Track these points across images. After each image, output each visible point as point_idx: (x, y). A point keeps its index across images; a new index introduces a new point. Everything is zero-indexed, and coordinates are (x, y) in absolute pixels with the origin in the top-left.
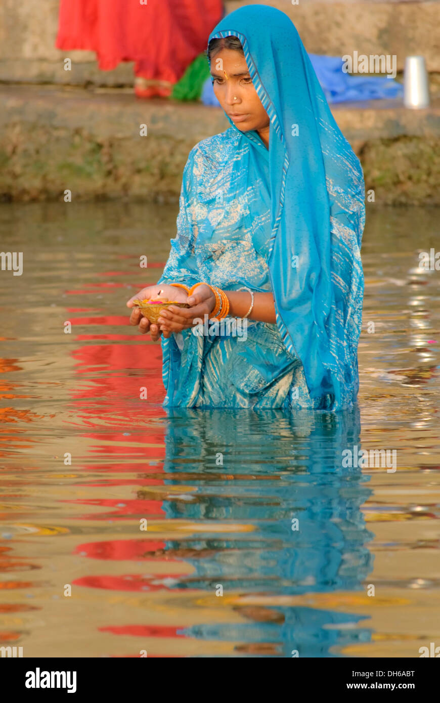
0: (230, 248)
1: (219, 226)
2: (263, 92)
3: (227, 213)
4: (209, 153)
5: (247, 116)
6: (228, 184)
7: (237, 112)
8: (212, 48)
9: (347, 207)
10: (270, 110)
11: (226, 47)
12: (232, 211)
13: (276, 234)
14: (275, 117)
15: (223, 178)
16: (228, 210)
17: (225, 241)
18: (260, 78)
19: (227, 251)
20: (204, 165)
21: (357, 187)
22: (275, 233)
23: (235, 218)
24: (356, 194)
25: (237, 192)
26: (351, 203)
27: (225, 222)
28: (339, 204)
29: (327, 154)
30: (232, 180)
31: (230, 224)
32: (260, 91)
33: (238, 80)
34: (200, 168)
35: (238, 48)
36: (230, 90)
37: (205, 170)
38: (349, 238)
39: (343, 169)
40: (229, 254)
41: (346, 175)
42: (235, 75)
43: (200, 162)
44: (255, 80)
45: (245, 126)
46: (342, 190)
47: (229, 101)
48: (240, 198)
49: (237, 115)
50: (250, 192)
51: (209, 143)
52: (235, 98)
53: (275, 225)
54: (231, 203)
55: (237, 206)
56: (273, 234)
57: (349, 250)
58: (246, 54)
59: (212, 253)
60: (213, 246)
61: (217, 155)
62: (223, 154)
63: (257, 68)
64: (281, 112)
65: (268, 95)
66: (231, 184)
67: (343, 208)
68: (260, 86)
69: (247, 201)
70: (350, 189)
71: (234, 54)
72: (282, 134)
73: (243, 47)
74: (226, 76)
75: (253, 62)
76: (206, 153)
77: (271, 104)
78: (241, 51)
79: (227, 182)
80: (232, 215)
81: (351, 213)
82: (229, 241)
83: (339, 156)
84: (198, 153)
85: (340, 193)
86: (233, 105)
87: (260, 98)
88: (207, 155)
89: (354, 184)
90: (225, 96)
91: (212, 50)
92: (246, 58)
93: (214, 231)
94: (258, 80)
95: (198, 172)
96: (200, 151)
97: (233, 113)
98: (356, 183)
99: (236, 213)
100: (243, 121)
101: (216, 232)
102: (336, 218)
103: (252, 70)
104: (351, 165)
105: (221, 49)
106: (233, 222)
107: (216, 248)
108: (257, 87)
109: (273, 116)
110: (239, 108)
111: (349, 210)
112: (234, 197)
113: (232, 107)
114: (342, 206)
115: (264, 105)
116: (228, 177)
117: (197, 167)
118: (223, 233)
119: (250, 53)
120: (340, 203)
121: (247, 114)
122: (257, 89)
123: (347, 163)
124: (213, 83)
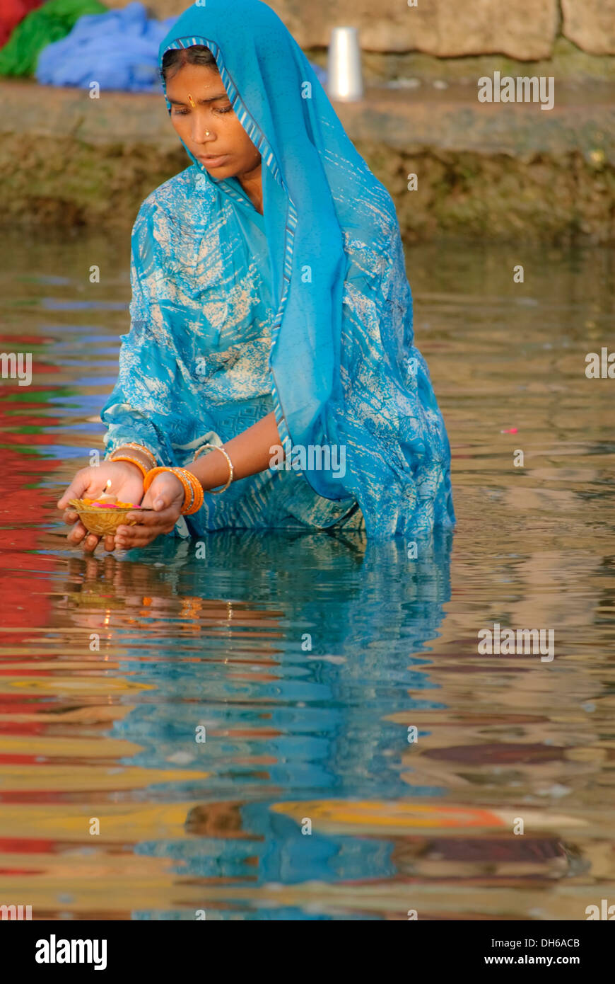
0: (247, 354)
1: (225, 327)
2: (250, 122)
3: (231, 307)
4: (174, 212)
5: (227, 157)
6: (220, 263)
7: (210, 153)
8: (168, 63)
9: (369, 268)
10: (263, 147)
11: (190, 62)
12: (237, 302)
13: (281, 321)
14: (271, 156)
15: (210, 255)
16: (231, 303)
17: (238, 346)
18: (243, 102)
19: (242, 356)
20: (169, 228)
21: (386, 238)
22: (280, 319)
23: (244, 311)
24: (384, 249)
25: (236, 273)
26: (374, 262)
27: (231, 321)
28: (357, 264)
29: (341, 201)
30: (224, 256)
31: (238, 321)
32: (246, 121)
33: (209, 107)
34: (162, 231)
35: (207, 62)
36: (198, 122)
37: (172, 235)
38: (365, 311)
39: (366, 216)
40: (247, 360)
41: (370, 224)
42: (206, 101)
43: (162, 224)
44: (237, 107)
45: (224, 171)
46: (363, 245)
47: (199, 138)
48: (242, 282)
49: (209, 157)
50: (253, 272)
51: (170, 197)
52: (207, 134)
53: (280, 309)
54: (233, 291)
55: (241, 294)
56: (277, 321)
57: (362, 329)
58: (221, 70)
59: (223, 364)
60: (223, 356)
61: (186, 215)
62: (195, 213)
63: (238, 89)
64: (278, 148)
65: (257, 125)
66: (225, 263)
67: (363, 269)
68: (245, 114)
69: (252, 286)
70: (376, 242)
71: (202, 71)
72: (282, 180)
73: (217, 61)
74: (192, 102)
75: (232, 81)
76: (169, 212)
77: (264, 138)
78: (212, 66)
79: (217, 261)
80: (237, 308)
81: (373, 277)
82: (242, 344)
83: (358, 200)
84: (158, 212)
85: (358, 249)
86: (204, 143)
87: (247, 131)
88: (171, 214)
89: (383, 234)
90: (192, 130)
91: (167, 66)
92: (222, 77)
93: (219, 336)
94: (241, 106)
95: (160, 236)
96: (160, 209)
97: (204, 154)
98: (385, 233)
99: (243, 303)
100: (222, 165)
101: (222, 337)
102: (351, 282)
103: (231, 93)
104: (378, 208)
105: (183, 65)
106: (241, 317)
107: (227, 357)
108: (240, 116)
109: (268, 155)
110: (214, 147)
111: (371, 272)
112: (235, 282)
113: (202, 145)
114: (362, 267)
115: (253, 141)
116: (217, 252)
117: (159, 230)
118: (233, 335)
119: (225, 69)
120: (358, 262)
121: (226, 155)
122: (241, 117)
123: (372, 207)
124: (170, 111)
